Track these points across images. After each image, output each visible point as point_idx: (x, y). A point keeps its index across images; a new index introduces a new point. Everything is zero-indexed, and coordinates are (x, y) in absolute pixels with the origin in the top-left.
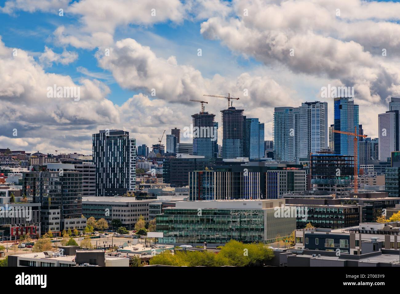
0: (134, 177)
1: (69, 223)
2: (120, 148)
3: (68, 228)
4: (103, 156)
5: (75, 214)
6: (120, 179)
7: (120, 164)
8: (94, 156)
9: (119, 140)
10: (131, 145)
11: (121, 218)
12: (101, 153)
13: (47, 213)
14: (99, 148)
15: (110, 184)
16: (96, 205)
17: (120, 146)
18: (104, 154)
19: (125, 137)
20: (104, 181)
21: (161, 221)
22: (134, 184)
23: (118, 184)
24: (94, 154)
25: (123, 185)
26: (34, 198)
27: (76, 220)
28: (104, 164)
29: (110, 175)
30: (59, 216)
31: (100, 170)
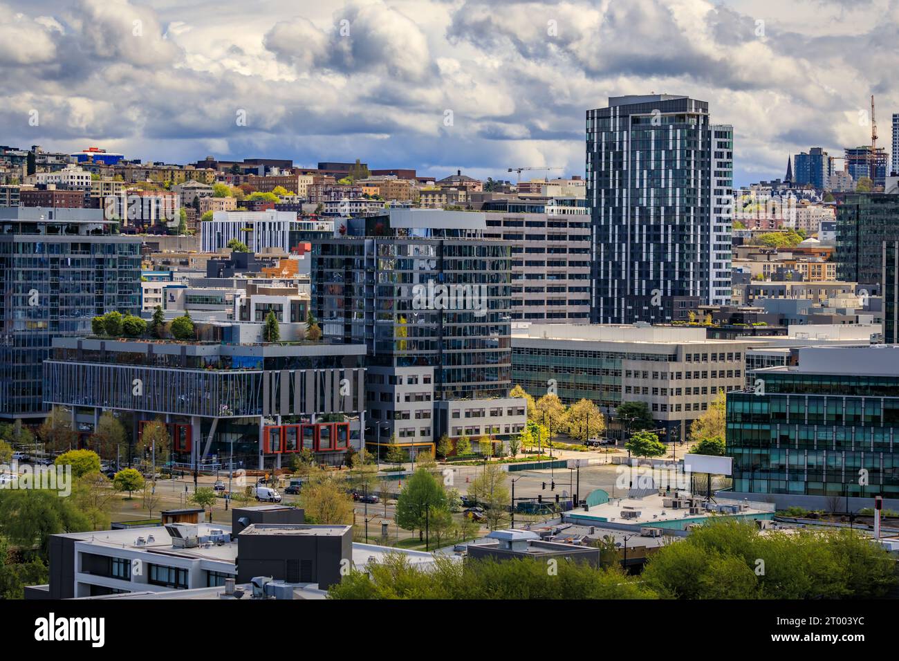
0: (725, 257)
1: (462, 414)
2: (678, 158)
3: (459, 433)
4: (620, 184)
5: (490, 383)
6: (677, 264)
7: (678, 213)
8: (592, 187)
9: (675, 128)
10: (714, 148)
11: (650, 399)
12: (614, 176)
13: (387, 380)
14: (607, 158)
15: (644, 282)
16: (569, 353)
17: (678, 152)
18: (625, 177)
19: (695, 120)
20: (624, 273)
21: (743, 415)
22: (727, 283)
23: (669, 283)
24: (592, 177)
25: (688, 285)
26: (348, 328)
27: (489, 403)
28: (624, 213)
29: (644, 250)
30: (430, 389)
31: (611, 232)
